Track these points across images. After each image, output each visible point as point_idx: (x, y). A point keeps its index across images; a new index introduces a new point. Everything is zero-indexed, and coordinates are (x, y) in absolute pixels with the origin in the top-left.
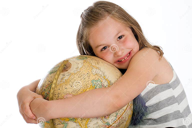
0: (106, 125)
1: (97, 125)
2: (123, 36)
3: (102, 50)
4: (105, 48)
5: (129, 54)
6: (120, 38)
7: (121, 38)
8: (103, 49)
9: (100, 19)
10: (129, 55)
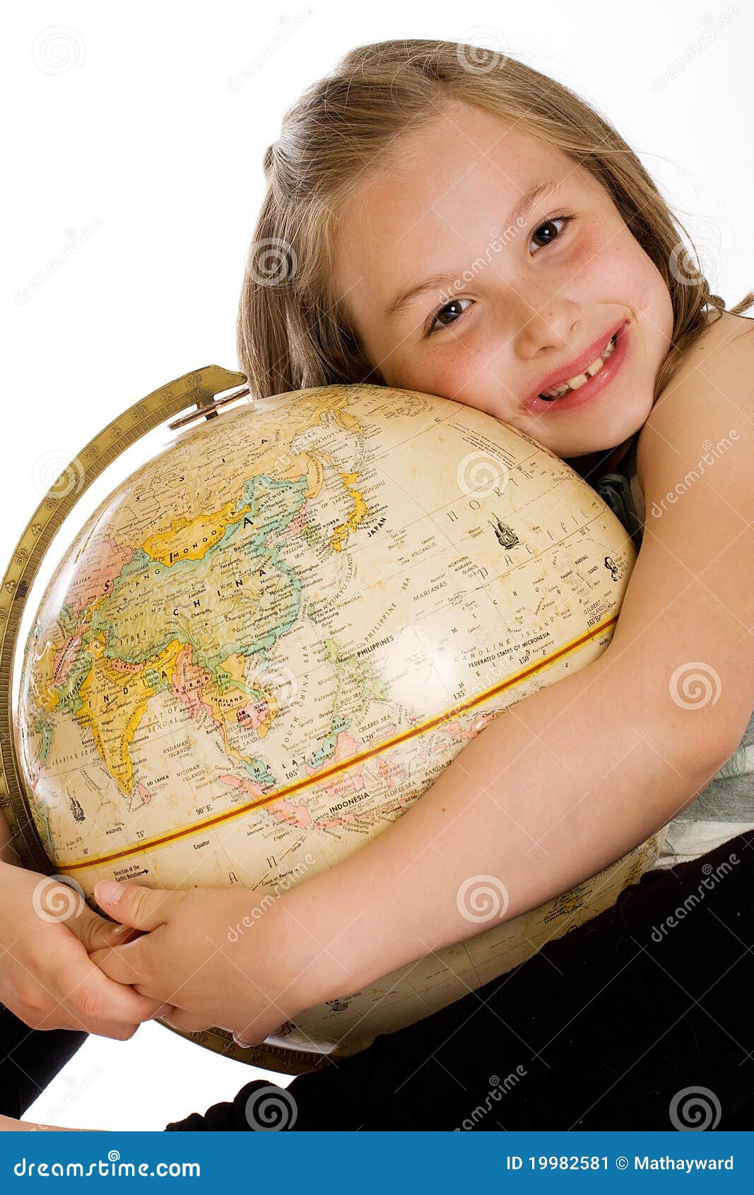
0: (244, 774)
1: (188, 762)
2: (566, 220)
3: (431, 330)
4: (447, 314)
5: (610, 347)
6: (544, 234)
7: (554, 234)
8: (439, 323)
9: (398, 123)
10: (614, 353)
